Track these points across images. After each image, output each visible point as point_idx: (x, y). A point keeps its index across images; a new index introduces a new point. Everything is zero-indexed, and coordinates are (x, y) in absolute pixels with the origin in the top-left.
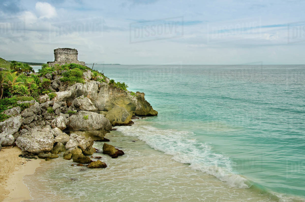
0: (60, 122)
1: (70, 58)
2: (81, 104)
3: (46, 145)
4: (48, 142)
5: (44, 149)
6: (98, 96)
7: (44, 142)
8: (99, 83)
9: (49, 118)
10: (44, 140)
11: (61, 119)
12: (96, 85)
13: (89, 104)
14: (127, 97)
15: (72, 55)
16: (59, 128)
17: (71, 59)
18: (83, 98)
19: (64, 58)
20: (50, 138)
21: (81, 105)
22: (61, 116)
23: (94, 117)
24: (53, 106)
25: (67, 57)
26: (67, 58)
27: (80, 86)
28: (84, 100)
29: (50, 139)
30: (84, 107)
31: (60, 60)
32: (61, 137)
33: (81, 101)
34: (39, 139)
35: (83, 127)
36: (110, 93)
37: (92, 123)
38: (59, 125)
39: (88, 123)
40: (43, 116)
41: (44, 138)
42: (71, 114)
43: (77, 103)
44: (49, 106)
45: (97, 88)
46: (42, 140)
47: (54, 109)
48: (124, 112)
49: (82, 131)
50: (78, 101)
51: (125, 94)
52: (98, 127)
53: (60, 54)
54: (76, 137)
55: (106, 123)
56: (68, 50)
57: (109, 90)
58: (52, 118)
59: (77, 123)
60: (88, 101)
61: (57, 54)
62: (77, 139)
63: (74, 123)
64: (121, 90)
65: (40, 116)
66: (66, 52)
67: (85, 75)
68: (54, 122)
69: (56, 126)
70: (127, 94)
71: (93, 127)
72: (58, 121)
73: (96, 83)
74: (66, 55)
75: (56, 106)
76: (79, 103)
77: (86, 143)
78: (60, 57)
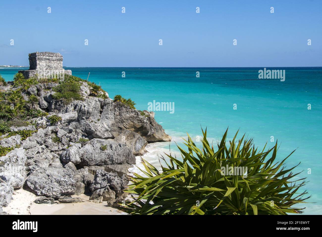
0: (74, 154)
1: (52, 65)
2: (95, 130)
3: (69, 186)
4: (70, 182)
5: (66, 191)
6: (100, 117)
7: (65, 181)
8: (102, 100)
9: (56, 150)
10: (65, 179)
11: (75, 150)
12: (98, 102)
13: (105, 130)
15: (55, 62)
16: (73, 162)
17: (54, 67)
18: (96, 121)
19: (45, 65)
20: (72, 176)
21: (95, 131)
22: (74, 147)
23: (114, 147)
24: (58, 133)
25: (49, 64)
26: (49, 66)
27: (81, 105)
28: (99, 125)
30: (98, 133)
31: (40, 67)
32: (80, 175)
33: (94, 126)
34: (59, 178)
35: (101, 160)
36: (116, 114)
37: (112, 154)
38: (73, 159)
39: (107, 155)
40: (47, 147)
41: (64, 176)
42: (83, 143)
43: (90, 129)
44: (52, 133)
45: (100, 107)
46: (62, 179)
47: (60, 137)
48: (138, 139)
49: (100, 165)
50: (90, 125)
51: (135, 115)
52: (120, 160)
53: (39, 60)
54: (105, 175)
55: (129, 154)
56: (51, 55)
57: (115, 109)
58: (59, 149)
59: (93, 155)
60: (103, 125)
61: (34, 60)
62: (107, 177)
63: (91, 155)
64: (130, 109)
65: (43, 146)
66: (48, 57)
67: (82, 89)
68: (66, 154)
69: (70, 160)
70: (138, 115)
71: (114, 160)
72: (71, 154)
73: (98, 101)
74: (47, 61)
75: (61, 133)
76: (93, 129)
77: (121, 182)
78: (39, 64)
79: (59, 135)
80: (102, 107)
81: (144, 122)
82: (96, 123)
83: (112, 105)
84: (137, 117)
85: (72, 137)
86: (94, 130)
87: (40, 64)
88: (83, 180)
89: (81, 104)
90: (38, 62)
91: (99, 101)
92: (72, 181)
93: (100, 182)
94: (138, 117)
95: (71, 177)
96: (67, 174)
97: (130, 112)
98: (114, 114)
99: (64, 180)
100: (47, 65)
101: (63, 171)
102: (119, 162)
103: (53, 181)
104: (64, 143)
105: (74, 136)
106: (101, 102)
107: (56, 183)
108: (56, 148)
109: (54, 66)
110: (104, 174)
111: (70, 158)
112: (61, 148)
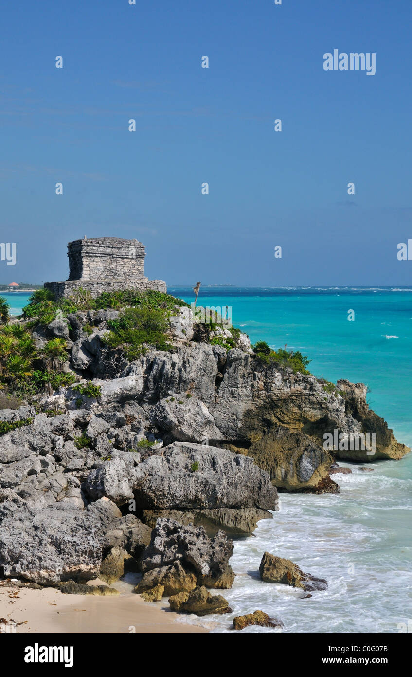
0: (116, 478)
1: (119, 268)
2: (179, 421)
3: (82, 556)
4: (86, 546)
5: (73, 569)
6: (218, 392)
7: (74, 544)
8: (221, 350)
9: (78, 467)
10: (75, 539)
11: (118, 469)
12: (212, 357)
13: (204, 421)
14: (312, 398)
15: (126, 260)
16: (111, 498)
17: (124, 273)
18: (182, 400)
19: (101, 268)
20: (93, 531)
21: (177, 422)
22: (117, 460)
23: (220, 463)
24: (89, 427)
25: (111, 266)
26: (111, 271)
27: (164, 362)
28: (187, 408)
29: (93, 535)
30: (186, 429)
31: (90, 274)
32: (121, 529)
33: (176, 411)
34: (59, 536)
35: (186, 496)
36: (256, 385)
37: (215, 482)
38: (113, 491)
39: (202, 482)
40: (58, 459)
41: (74, 531)
42: (147, 452)
43: (165, 418)
44: (76, 426)
45: (215, 368)
46: (68, 538)
47: (93, 436)
48: (306, 449)
49: (184, 509)
50: (167, 408)
51: (305, 389)
52: (235, 497)
53: (89, 256)
54: (175, 531)
55: (260, 484)
56: (115, 245)
57: (255, 375)
58: (85, 464)
59: (166, 483)
60: (199, 410)
61: (78, 256)
62: (179, 537)
63: (159, 481)
64: (292, 375)
65: (49, 458)
66: (109, 251)
67: (175, 324)
68: (96, 478)
69: (104, 493)
70: (312, 389)
71: (220, 496)
72: (108, 477)
73: (211, 352)
74: (108, 259)
75: (96, 426)
76: (172, 418)
77: (211, 550)
78: (88, 266)
79: (91, 431)
80: (222, 368)
81: (328, 408)
82: (182, 403)
83: (246, 364)
84: (309, 395)
85: (122, 436)
86: (175, 421)
87: (90, 266)
88: (128, 543)
89: (164, 359)
90: (85, 261)
91: (215, 353)
92: (91, 543)
93: (161, 548)
94: (313, 395)
95: (91, 533)
96: (83, 524)
97: (293, 381)
98: (252, 386)
99: (72, 541)
100: (108, 268)
101: (74, 516)
102: (232, 501)
103: (44, 542)
104: (101, 451)
105: (127, 434)
106: (219, 355)
107: (51, 549)
108: (79, 463)
109: (122, 270)
110: (172, 528)
111: (104, 488)
112: (90, 463)
